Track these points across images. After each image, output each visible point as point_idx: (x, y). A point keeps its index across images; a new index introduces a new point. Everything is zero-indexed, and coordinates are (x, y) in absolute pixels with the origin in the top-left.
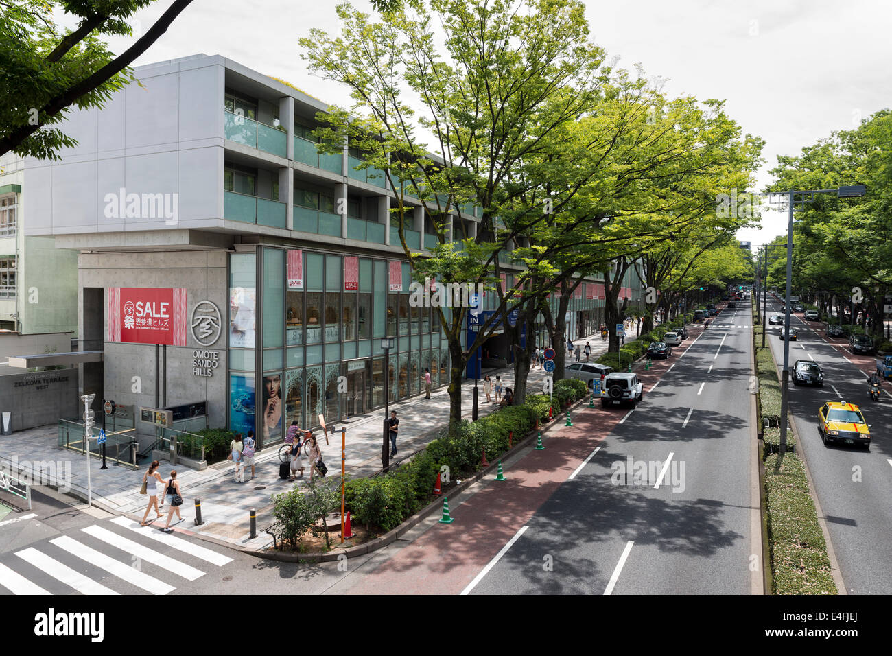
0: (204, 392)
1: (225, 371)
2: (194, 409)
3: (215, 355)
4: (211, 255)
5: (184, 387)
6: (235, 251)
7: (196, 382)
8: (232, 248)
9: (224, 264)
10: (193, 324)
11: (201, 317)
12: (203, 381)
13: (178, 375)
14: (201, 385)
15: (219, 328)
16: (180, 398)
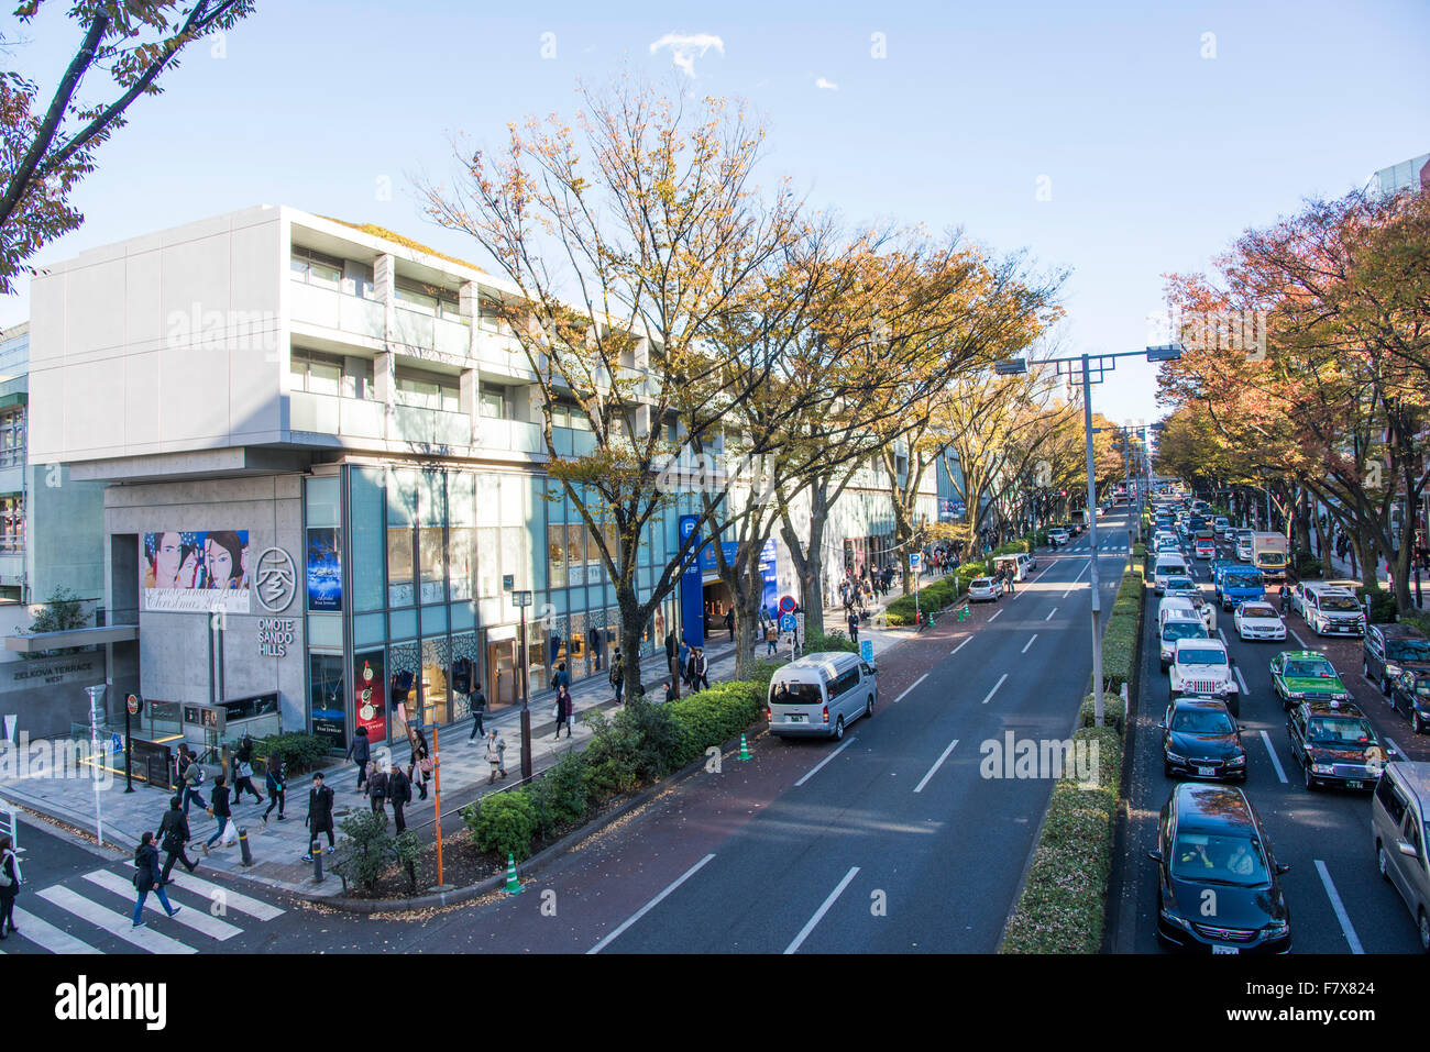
0: (274, 679)
1: (302, 647)
2: (259, 705)
3: (288, 625)
4: (280, 481)
5: (248, 673)
6: (313, 474)
7: (264, 665)
8: (309, 471)
9: (297, 493)
10: (258, 580)
11: (268, 571)
12: (273, 663)
13: (238, 656)
14: (270, 669)
15: (293, 585)
16: (242, 688)
